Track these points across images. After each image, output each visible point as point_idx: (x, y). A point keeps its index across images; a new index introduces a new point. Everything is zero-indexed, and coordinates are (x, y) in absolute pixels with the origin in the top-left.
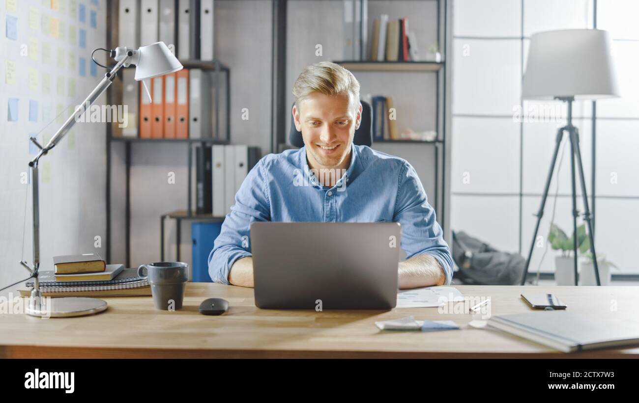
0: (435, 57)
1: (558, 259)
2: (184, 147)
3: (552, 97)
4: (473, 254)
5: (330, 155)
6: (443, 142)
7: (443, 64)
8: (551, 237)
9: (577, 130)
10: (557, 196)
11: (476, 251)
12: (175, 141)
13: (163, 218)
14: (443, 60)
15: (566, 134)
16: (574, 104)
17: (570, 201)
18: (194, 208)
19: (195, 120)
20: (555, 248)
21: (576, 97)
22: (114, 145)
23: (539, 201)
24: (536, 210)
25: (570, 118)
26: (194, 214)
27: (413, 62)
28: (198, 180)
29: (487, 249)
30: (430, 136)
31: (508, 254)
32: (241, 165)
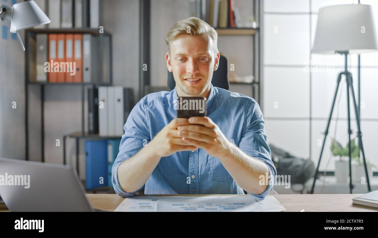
0: (252, 24)
1: (337, 162)
2: (79, 89)
3: (333, 52)
4: (279, 159)
5: (194, 85)
6: (259, 83)
7: (258, 29)
8: (333, 148)
9: (351, 74)
10: (337, 119)
11: (281, 157)
12: (73, 84)
13: (65, 138)
14: (258, 27)
15: (344, 77)
16: (348, 56)
17: (346, 123)
18: (86, 130)
19: (87, 69)
20: (335, 155)
21: (351, 51)
22: (30, 87)
23: (325, 123)
24: (324, 130)
25: (346, 67)
26: (86, 135)
27: (236, 28)
28: (89, 111)
29: (288, 156)
30: (249, 79)
31: (303, 160)
32: (119, 100)
